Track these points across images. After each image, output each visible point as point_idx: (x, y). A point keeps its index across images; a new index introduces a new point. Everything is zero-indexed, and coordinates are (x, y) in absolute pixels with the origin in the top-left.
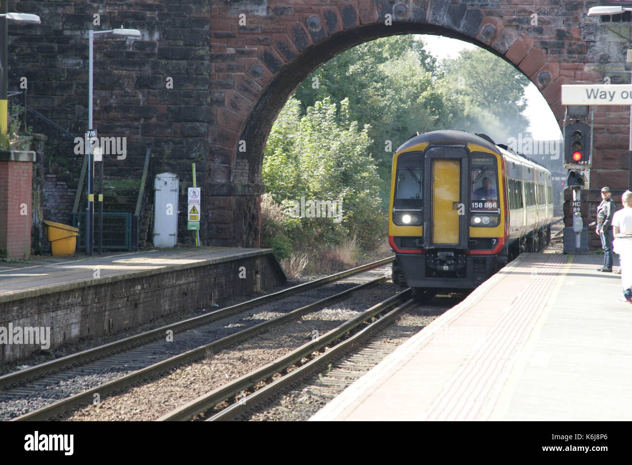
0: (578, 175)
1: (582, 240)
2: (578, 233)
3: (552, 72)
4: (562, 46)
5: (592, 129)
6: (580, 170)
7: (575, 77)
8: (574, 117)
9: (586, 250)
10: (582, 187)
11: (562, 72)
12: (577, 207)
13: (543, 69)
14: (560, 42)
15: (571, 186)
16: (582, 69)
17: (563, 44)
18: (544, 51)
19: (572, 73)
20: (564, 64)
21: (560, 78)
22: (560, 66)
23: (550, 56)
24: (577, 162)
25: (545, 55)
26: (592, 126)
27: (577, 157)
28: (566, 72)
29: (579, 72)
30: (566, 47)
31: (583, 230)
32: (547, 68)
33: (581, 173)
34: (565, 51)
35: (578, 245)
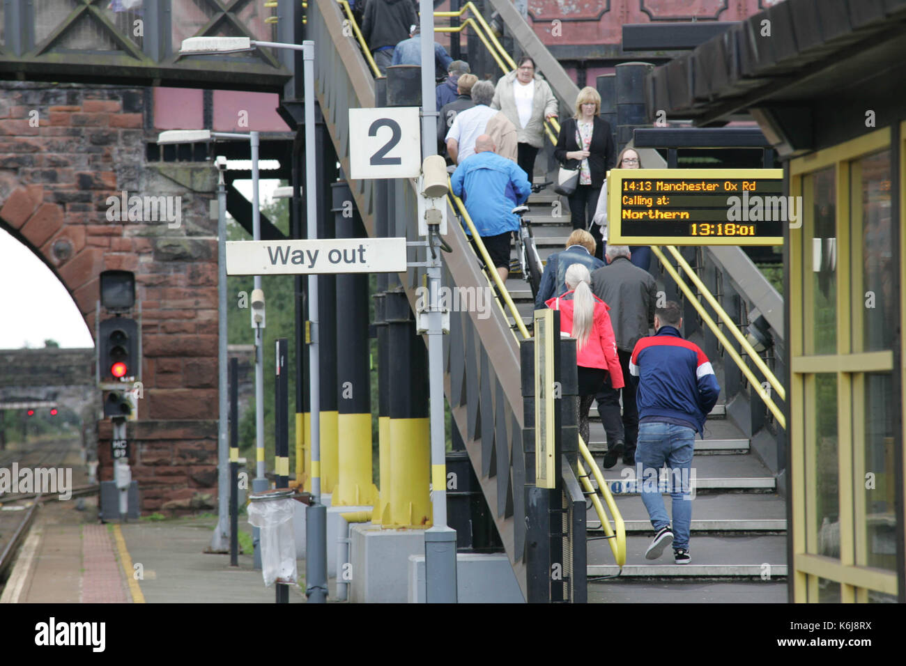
0: (122, 399)
1: (130, 500)
2: (123, 489)
3: (74, 238)
4: (88, 200)
5: (140, 327)
6: (123, 390)
7: (110, 247)
8: (112, 308)
9: (135, 516)
10: (127, 417)
11: (91, 239)
12: (120, 449)
13: (59, 236)
14: (85, 193)
15: (111, 417)
16: (119, 235)
17: (89, 196)
18: (59, 207)
19: (105, 241)
20: (93, 228)
21: (88, 249)
22: (87, 231)
23: (69, 216)
24: (118, 379)
25: (61, 214)
26: (140, 322)
27: (119, 370)
28: (96, 240)
29: (116, 239)
30: (95, 201)
31: (132, 485)
32: (65, 233)
33: (126, 395)
34: (92, 206)
35: (124, 508)
